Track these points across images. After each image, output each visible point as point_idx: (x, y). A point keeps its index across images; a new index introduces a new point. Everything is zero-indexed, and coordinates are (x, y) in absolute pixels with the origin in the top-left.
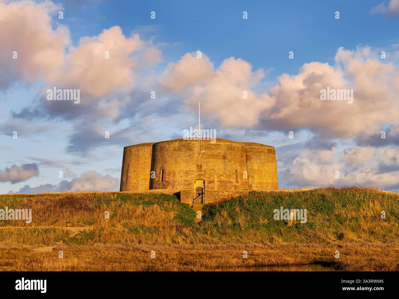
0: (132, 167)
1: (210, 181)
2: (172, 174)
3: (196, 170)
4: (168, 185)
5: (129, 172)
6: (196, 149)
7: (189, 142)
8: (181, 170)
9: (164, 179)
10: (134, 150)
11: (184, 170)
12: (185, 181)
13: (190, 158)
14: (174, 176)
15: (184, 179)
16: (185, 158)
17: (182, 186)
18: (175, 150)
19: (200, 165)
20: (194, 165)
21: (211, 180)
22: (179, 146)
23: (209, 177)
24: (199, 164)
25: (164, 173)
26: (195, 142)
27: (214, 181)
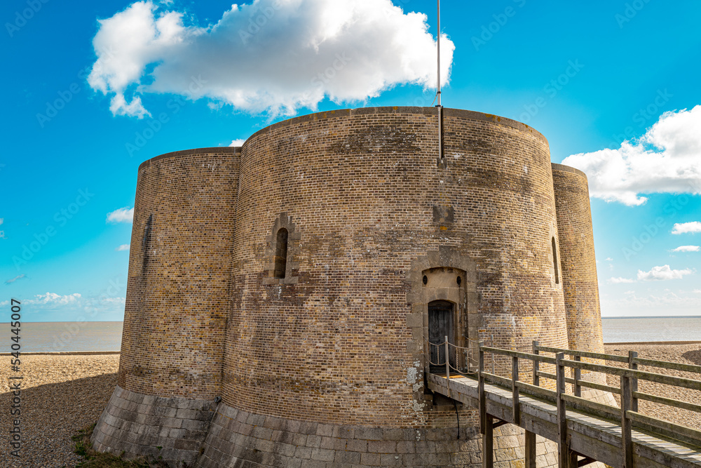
0: (163, 227)
1: (487, 275)
2: (326, 246)
3: (432, 229)
4: (309, 292)
5: (152, 243)
6: (429, 145)
7: (399, 115)
8: (367, 229)
9: (289, 267)
10: (171, 168)
11: (383, 228)
12: (385, 272)
13: (405, 179)
14: (336, 253)
15: (383, 264)
16: (381, 181)
17: (372, 295)
18: (337, 148)
19: (448, 211)
20: (421, 211)
21: (489, 271)
22: (357, 131)
23: (482, 260)
24: (444, 204)
25: (290, 242)
26: (420, 115)
27: (499, 275)
